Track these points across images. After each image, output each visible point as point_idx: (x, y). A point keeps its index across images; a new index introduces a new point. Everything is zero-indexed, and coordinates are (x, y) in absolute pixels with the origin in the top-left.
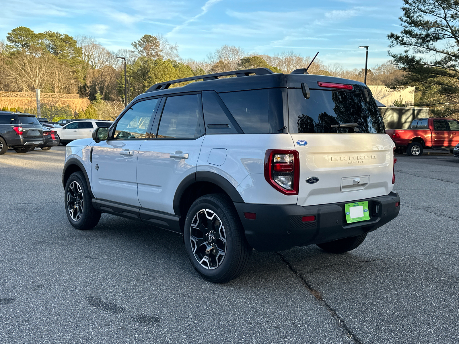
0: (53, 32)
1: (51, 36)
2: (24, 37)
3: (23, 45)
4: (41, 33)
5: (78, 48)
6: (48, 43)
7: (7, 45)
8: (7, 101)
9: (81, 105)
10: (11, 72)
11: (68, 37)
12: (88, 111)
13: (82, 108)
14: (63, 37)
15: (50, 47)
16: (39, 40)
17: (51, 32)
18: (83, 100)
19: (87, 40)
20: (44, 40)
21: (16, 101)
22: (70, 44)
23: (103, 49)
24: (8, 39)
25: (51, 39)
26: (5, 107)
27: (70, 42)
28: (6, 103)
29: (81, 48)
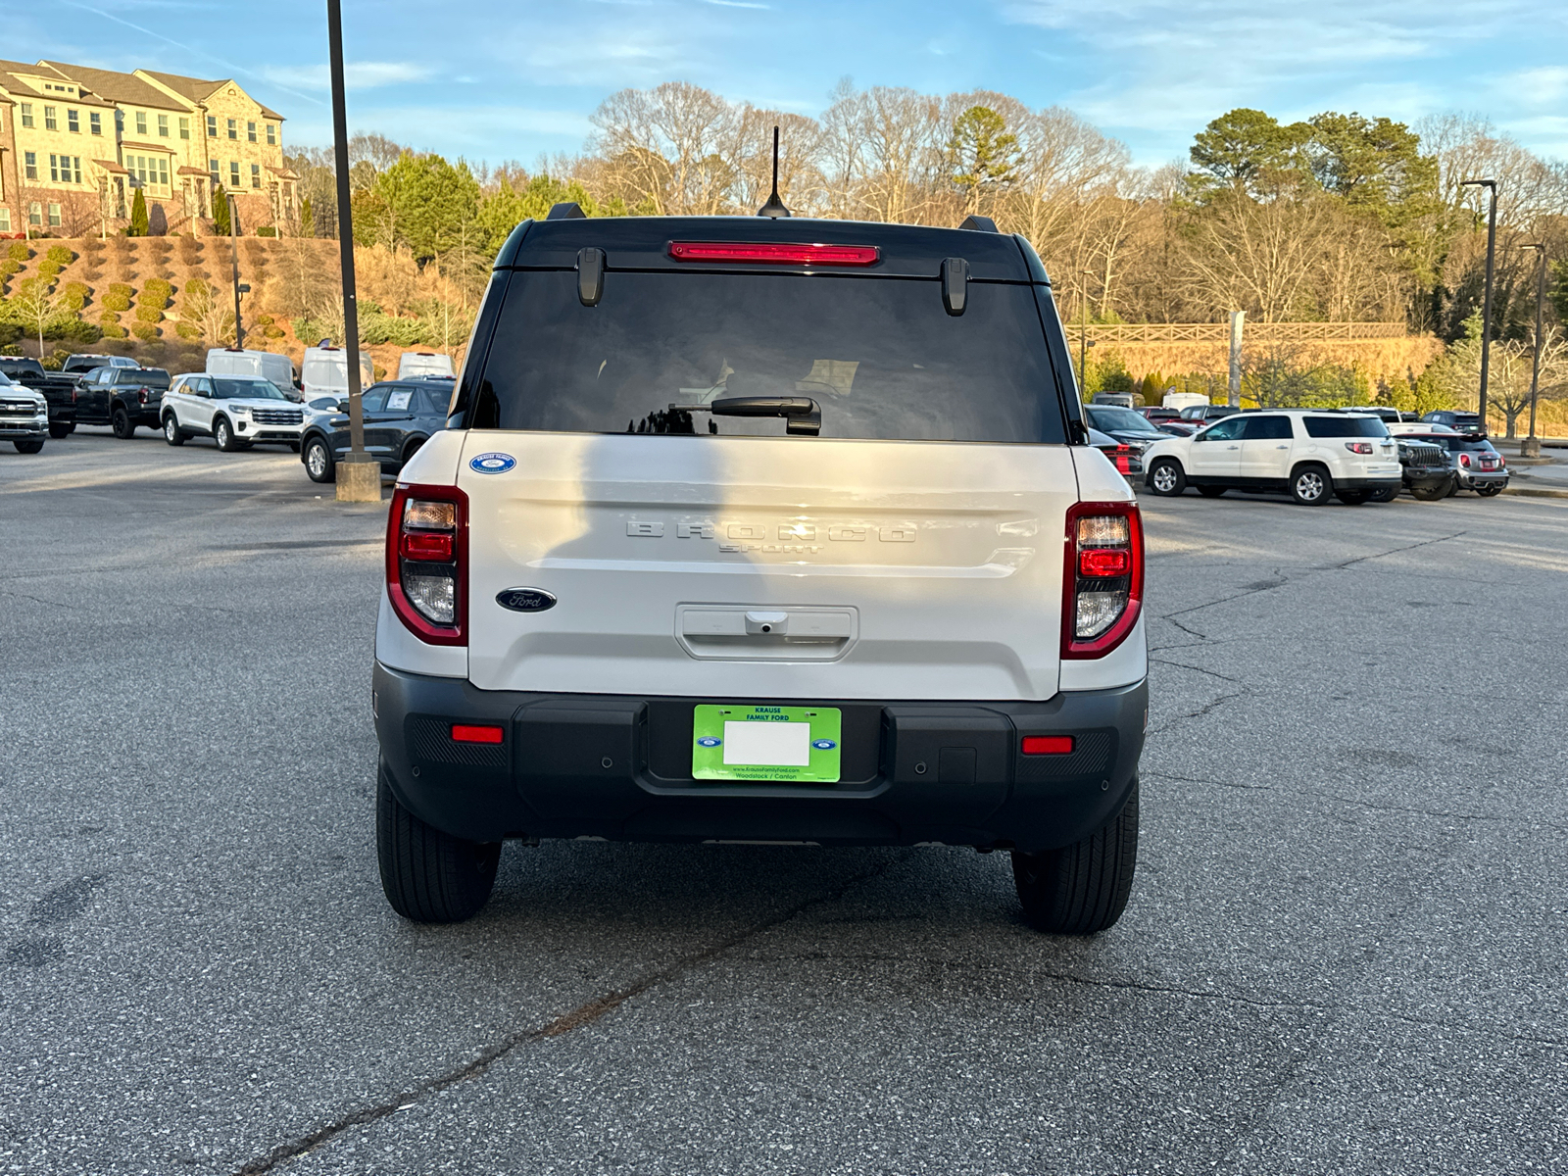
0: (1339, 114)
1: (1330, 128)
2: (1243, 142)
3: (1240, 170)
4: (1298, 124)
5: (1420, 161)
6: (1320, 153)
7: (1191, 174)
8: (1160, 355)
9: (1408, 360)
10: (1193, 262)
11: (1389, 126)
12: (1427, 380)
13: (1409, 368)
14: (1372, 127)
15: (1328, 168)
16: (1290, 149)
17: (1332, 114)
18: (1420, 341)
19: (1458, 130)
20: (1307, 147)
21: (1187, 352)
22: (1395, 149)
23: (1517, 157)
24: (1194, 153)
25: (1331, 141)
26: (1152, 372)
27: (1393, 141)
28: (1156, 362)
29: (1433, 160)
